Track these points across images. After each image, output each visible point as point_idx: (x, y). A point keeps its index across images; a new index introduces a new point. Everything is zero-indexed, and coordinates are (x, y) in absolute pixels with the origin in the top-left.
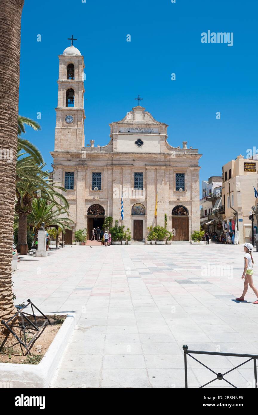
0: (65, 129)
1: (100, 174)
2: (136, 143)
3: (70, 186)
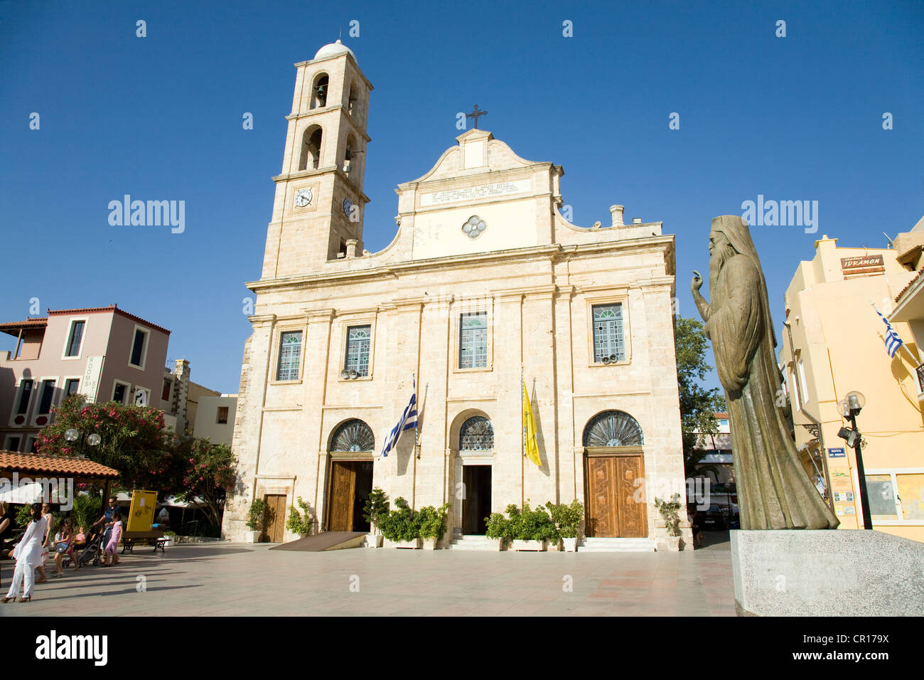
1: (369, 327)
2: (465, 227)
3: (291, 371)
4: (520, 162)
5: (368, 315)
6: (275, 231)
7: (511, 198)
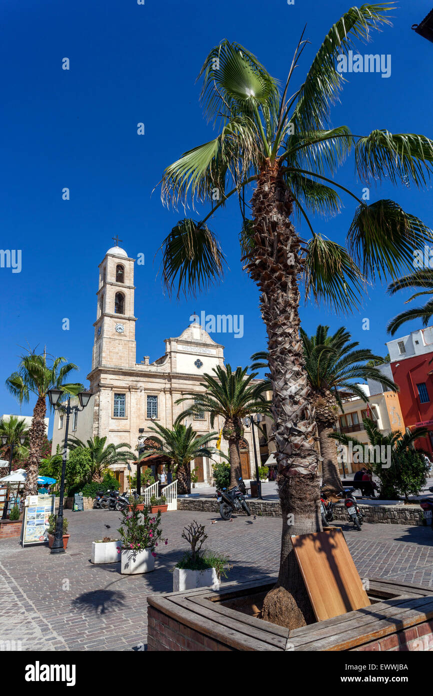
0: (115, 339)
1: (156, 397)
2: (196, 363)
3: (120, 412)
4: (213, 343)
5: (157, 392)
6: (107, 342)
7: (210, 355)
